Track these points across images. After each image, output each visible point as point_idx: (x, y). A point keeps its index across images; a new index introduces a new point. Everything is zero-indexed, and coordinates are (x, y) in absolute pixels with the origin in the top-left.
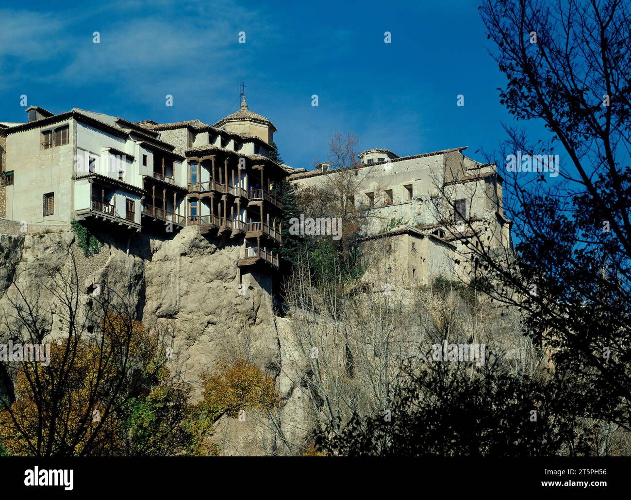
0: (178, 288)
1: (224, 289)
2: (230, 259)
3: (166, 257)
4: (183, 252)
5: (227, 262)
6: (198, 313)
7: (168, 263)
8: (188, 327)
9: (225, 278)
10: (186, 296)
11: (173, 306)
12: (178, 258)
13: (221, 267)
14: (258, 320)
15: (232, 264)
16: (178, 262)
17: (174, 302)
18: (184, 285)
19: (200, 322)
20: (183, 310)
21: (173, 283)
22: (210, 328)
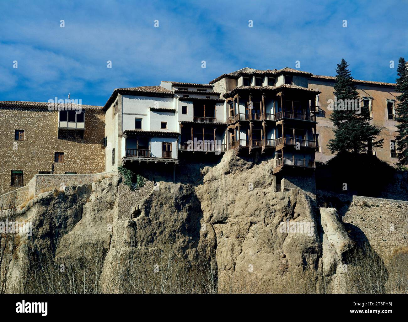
0: (225, 199)
1: (263, 194)
2: (264, 170)
3: (214, 178)
4: (225, 171)
5: (262, 173)
6: (242, 217)
7: (215, 182)
8: (236, 228)
9: (264, 185)
10: (233, 205)
11: (220, 214)
12: (223, 176)
13: (259, 177)
14: (295, 215)
15: (267, 174)
16: (223, 180)
17: (222, 211)
18: (230, 196)
19: (244, 223)
20: (230, 215)
21: (220, 196)
22: (253, 227)
